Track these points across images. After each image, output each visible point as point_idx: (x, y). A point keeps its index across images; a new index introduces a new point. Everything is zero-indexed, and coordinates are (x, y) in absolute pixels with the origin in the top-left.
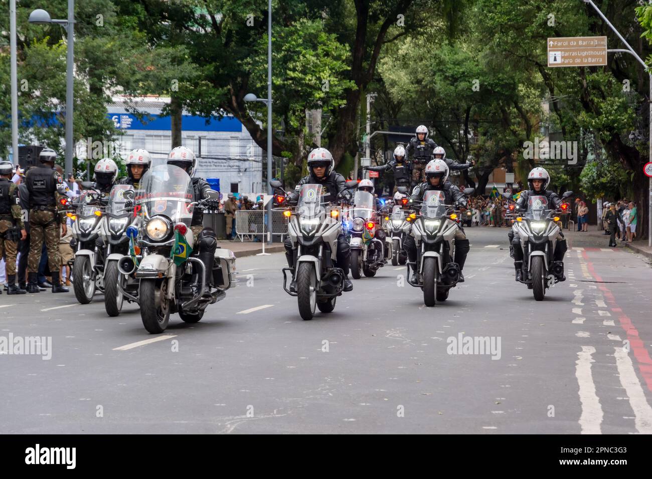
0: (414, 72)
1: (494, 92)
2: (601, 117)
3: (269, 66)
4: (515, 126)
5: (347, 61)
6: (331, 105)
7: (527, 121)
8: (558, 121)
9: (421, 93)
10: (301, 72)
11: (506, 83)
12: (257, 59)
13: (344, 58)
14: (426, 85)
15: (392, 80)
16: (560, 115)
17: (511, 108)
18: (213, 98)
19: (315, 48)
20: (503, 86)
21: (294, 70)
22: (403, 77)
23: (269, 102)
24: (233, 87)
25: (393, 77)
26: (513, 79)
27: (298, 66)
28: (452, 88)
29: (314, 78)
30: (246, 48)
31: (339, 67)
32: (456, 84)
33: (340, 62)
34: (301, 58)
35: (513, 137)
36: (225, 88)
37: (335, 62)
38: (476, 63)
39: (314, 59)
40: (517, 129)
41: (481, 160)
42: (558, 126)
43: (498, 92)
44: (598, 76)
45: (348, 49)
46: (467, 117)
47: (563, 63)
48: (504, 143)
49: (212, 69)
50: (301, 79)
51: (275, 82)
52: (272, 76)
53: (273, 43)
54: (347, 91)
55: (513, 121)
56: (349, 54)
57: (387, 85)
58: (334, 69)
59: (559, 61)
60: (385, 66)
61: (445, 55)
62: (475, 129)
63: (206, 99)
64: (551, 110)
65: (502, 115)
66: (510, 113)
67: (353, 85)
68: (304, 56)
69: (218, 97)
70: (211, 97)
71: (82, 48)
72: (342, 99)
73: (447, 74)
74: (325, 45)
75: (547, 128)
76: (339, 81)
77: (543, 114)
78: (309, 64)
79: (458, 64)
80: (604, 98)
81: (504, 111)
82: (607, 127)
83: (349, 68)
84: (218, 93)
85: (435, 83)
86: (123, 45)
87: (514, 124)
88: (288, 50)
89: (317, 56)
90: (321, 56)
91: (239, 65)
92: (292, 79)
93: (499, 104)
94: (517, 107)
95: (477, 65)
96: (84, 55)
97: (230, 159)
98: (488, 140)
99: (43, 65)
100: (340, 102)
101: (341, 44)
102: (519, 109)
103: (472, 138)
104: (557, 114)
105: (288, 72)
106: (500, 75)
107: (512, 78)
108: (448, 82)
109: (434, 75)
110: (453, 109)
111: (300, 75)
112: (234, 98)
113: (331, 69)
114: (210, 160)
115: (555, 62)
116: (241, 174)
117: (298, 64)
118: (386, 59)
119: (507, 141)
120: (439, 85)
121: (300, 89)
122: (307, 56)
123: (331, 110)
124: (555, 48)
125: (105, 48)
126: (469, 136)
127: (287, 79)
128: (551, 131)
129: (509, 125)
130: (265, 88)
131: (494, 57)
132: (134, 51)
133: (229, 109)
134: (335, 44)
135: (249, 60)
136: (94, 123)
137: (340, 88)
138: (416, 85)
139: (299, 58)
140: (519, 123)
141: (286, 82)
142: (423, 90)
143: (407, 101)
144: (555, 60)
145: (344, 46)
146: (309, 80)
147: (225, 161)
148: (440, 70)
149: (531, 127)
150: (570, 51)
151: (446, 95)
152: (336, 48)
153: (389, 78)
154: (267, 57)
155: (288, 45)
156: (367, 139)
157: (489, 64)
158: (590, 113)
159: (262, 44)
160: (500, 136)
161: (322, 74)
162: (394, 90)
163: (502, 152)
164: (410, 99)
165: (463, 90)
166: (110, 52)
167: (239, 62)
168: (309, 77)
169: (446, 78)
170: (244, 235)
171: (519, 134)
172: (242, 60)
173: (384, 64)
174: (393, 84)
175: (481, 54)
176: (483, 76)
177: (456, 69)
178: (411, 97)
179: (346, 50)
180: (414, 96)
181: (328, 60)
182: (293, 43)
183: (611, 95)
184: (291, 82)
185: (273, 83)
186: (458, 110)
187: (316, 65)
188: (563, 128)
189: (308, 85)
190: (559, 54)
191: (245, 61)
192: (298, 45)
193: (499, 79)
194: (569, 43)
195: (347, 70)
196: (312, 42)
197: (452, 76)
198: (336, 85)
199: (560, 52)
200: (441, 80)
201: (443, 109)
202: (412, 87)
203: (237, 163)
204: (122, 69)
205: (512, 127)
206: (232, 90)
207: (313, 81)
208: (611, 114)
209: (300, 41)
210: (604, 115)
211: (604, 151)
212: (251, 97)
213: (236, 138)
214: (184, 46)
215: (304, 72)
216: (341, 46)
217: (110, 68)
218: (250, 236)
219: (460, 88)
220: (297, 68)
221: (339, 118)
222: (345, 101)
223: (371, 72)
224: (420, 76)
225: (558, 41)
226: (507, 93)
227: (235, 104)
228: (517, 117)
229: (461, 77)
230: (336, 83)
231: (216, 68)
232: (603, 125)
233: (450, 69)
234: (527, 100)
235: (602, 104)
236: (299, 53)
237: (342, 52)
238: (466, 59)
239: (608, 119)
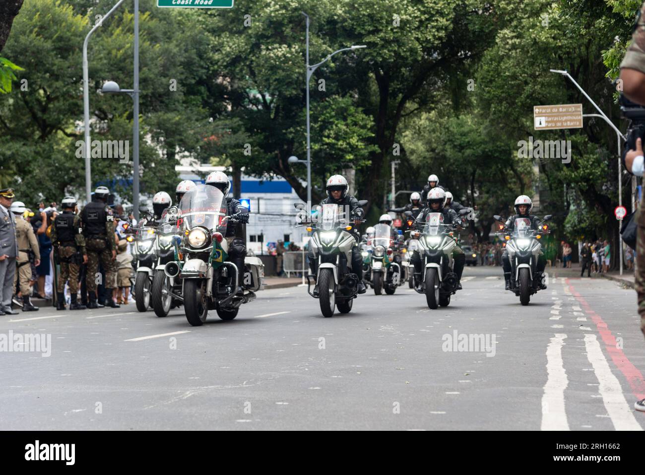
0: (429, 142)
1: (494, 157)
2: (579, 171)
3: (308, 135)
4: (512, 185)
5: (371, 129)
6: (359, 165)
7: (521, 180)
8: (546, 180)
9: (434, 159)
10: (334, 138)
11: (503, 150)
12: (298, 128)
13: (369, 126)
14: (439, 153)
15: (412, 149)
16: (547, 175)
17: (508, 171)
18: (264, 161)
19: (345, 119)
20: (501, 152)
21: (328, 137)
22: (420, 147)
23: (308, 162)
24: (280, 153)
25: (412, 147)
26: (509, 147)
27: (331, 134)
28: (460, 154)
29: (345, 143)
30: (290, 120)
31: (365, 134)
32: (463, 151)
33: (366, 130)
34: (334, 127)
35: (510, 193)
36: (273, 153)
37: (361, 130)
38: (478, 134)
39: (344, 127)
40: (513, 187)
41: (485, 213)
42: (546, 184)
43: (497, 156)
44: (576, 137)
45: (372, 119)
46: (473, 178)
47: (547, 127)
48: (503, 198)
49: (262, 137)
50: (334, 144)
51: (313, 147)
52: (311, 142)
53: (311, 116)
54: (372, 154)
55: (510, 181)
56: (373, 123)
57: (408, 154)
58: (361, 135)
59: (544, 125)
60: (406, 138)
61: (454, 128)
62: (480, 188)
63: (258, 162)
64: (540, 172)
65: (500, 176)
66: (508, 174)
67: (376, 148)
68: (336, 125)
69: (268, 160)
70: (261, 161)
71: (156, 121)
72: (369, 160)
73: (456, 143)
74: (353, 116)
75: (537, 187)
76: (365, 145)
77: (534, 175)
78: (340, 132)
79: (464, 135)
80: (581, 155)
81: (502, 173)
82: (584, 178)
83: (373, 135)
84: (267, 157)
85: (446, 151)
86: (189, 119)
87: (510, 183)
88: (323, 121)
89: (347, 125)
90: (351, 125)
91: (285, 134)
92: (327, 144)
93: (498, 167)
94: (512, 169)
95: (479, 136)
96: (157, 127)
97: (283, 215)
98: (490, 197)
99: (123, 135)
100: (367, 163)
101: (366, 115)
102: (515, 171)
103: (478, 196)
104: (545, 174)
105: (324, 139)
106: (498, 143)
107: (508, 145)
108: (457, 150)
109: (445, 144)
110: (461, 173)
111: (333, 141)
112: (280, 161)
113: (358, 136)
114: (267, 216)
115: (541, 126)
116: (292, 227)
117: (332, 132)
118: (407, 133)
119: (506, 196)
120: (449, 152)
121: (333, 152)
122: (339, 125)
123: (359, 169)
124: (540, 115)
125: (174, 121)
126: (476, 195)
127: (323, 145)
128: (541, 189)
129: (506, 184)
130: (305, 153)
131: (493, 128)
132: (197, 123)
133: (276, 170)
134: (362, 115)
135: (292, 129)
136: (165, 182)
137: (366, 151)
138: (431, 153)
139: (332, 127)
140: (515, 183)
141: (322, 147)
142: (437, 157)
143: (424, 165)
144: (540, 124)
145: (369, 117)
146: (341, 145)
147: (278, 217)
148: (449, 140)
149: (525, 184)
150: (552, 116)
151: (456, 160)
152: (363, 119)
153: (409, 148)
154: (306, 127)
155: (323, 117)
156: (393, 196)
157: (489, 134)
158: (570, 168)
159: (303, 117)
160: (500, 192)
161: (351, 140)
162: (413, 157)
163: (501, 206)
164: (426, 164)
165: (469, 156)
166: (178, 124)
167: (284, 131)
168: (340, 143)
169: (455, 146)
170: (291, 273)
171: (515, 191)
172: (286, 130)
173: (405, 136)
174: (413, 152)
175: (482, 127)
176: (484, 144)
177: (463, 139)
178: (427, 162)
179: (370, 120)
180: (429, 161)
181: (356, 129)
182: (328, 115)
183: (587, 153)
184: (326, 146)
185: (311, 148)
186: (466, 173)
187: (346, 133)
188: (550, 186)
189: (340, 149)
190: (543, 119)
191: (289, 130)
192: (332, 117)
193: (497, 146)
194: (551, 110)
195: (371, 137)
196: (342, 114)
197: (460, 145)
198: (362, 149)
199: (544, 118)
200: (451, 148)
201: (454, 172)
202: (427, 154)
203: (288, 218)
204: (188, 138)
205: (509, 186)
206: (279, 155)
207: (344, 146)
208: (587, 168)
209: (333, 113)
210: (582, 169)
211: (583, 202)
212: (293, 159)
213: (288, 198)
214: (238, 119)
215: (337, 138)
216: (367, 117)
217: (178, 137)
218: (295, 273)
219: (466, 154)
220: (331, 136)
221: (367, 177)
222: (370, 162)
223: (392, 138)
224: (434, 145)
225: (542, 108)
226: (504, 158)
227: (281, 166)
228: (514, 177)
229: (467, 146)
230: (363, 147)
231: (266, 137)
232: (581, 177)
233: (458, 139)
234: (520, 164)
235: (580, 161)
236: (332, 123)
237: (367, 122)
238: (471, 131)
239: (585, 173)
